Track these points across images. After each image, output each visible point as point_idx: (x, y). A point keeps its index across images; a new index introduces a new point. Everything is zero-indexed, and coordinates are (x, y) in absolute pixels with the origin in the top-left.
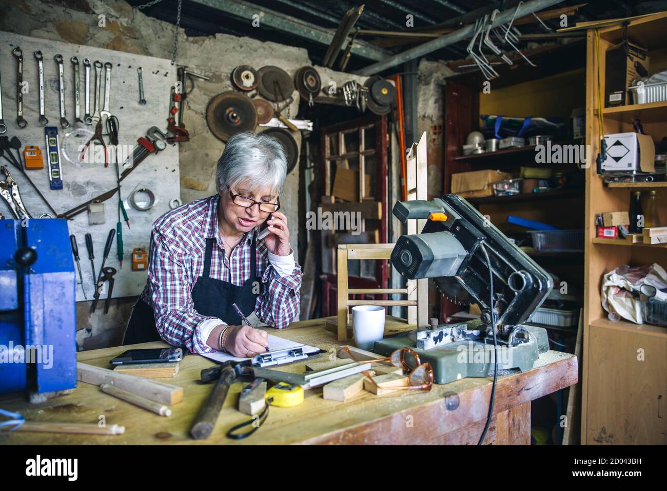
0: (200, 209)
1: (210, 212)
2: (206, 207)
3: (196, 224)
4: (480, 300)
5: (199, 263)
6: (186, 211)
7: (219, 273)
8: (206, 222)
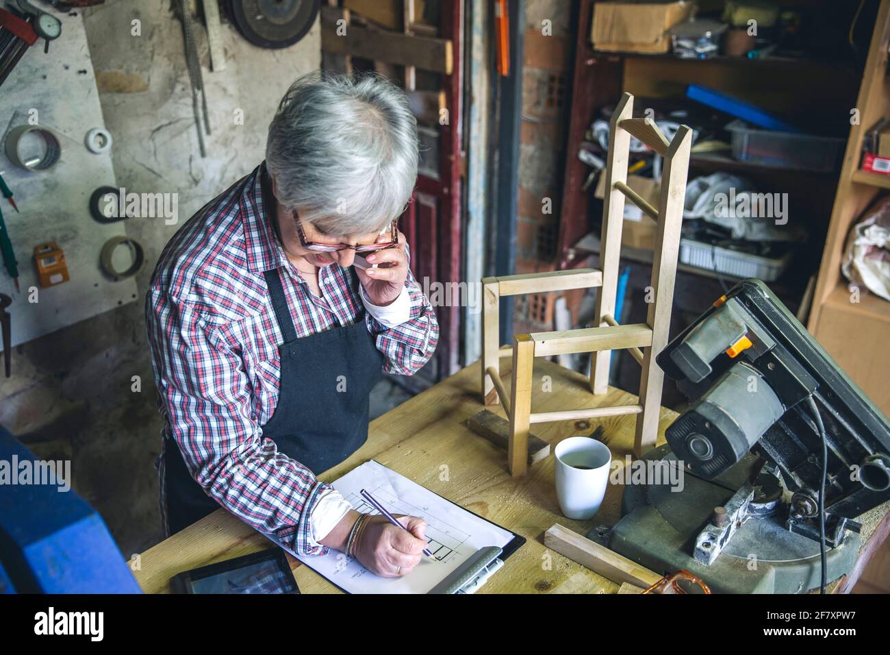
0: (229, 219)
1: (252, 219)
2: (240, 212)
3: (234, 251)
4: (791, 471)
5: (267, 325)
6: (201, 236)
7: (311, 323)
8: (251, 239)
